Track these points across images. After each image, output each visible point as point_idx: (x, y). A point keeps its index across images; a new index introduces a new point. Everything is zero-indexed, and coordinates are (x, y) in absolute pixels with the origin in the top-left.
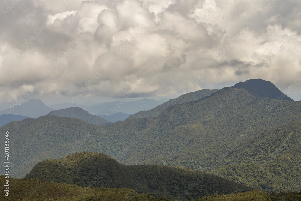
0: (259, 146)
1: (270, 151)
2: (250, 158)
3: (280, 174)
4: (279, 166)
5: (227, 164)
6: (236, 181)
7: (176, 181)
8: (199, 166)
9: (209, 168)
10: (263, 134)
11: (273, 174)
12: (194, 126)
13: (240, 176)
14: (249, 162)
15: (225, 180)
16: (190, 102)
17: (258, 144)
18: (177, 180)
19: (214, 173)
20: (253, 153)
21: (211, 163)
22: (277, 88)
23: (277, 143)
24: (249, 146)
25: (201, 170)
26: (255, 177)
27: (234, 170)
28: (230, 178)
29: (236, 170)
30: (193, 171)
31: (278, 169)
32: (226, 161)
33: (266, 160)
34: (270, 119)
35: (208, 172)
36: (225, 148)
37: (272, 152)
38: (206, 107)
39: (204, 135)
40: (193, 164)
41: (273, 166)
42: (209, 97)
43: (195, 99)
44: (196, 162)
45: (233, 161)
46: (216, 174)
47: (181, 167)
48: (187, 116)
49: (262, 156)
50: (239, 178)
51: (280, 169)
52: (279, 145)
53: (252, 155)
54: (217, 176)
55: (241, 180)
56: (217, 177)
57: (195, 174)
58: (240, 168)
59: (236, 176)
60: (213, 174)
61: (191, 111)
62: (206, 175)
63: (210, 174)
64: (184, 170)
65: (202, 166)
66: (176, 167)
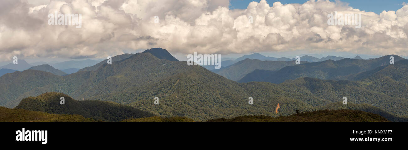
0: (159, 89)
1: (165, 92)
2: (153, 96)
3: (171, 106)
4: (171, 101)
5: (139, 100)
6: (144, 110)
7: (108, 110)
8: (122, 101)
9: (128, 102)
10: (161, 82)
11: (167, 106)
12: (119, 77)
13: (147, 107)
14: (152, 99)
15: (138, 110)
16: (118, 62)
17: (158, 88)
18: (109, 110)
19: (131, 106)
20: (155, 93)
21: (129, 99)
22: (170, 54)
23: (169, 87)
24: (152, 89)
25: (123, 103)
26: (156, 108)
27: (143, 103)
28: (141, 109)
29: (144, 104)
30: (118, 104)
31: (170, 103)
32: (139, 98)
33: (162, 97)
34: (165, 72)
35: (127, 105)
36: (138, 90)
37: (166, 92)
38: (126, 65)
39: (125, 82)
40: (118, 100)
41: (166, 101)
42: (128, 58)
43: (120, 60)
44: (120, 99)
45: (143, 98)
46: (132, 106)
47: (111, 102)
48: (115, 70)
49: (160, 95)
50: (146, 109)
51: (171, 103)
52: (171, 89)
53: (154, 94)
54: (133, 107)
55: (147, 109)
56: (133, 108)
57: (119, 106)
58: (147, 102)
59: (144, 107)
60: (130, 106)
61: (117, 67)
62: (126, 107)
63: (129, 106)
64: (112, 104)
65: (124, 101)
66: (108, 101)
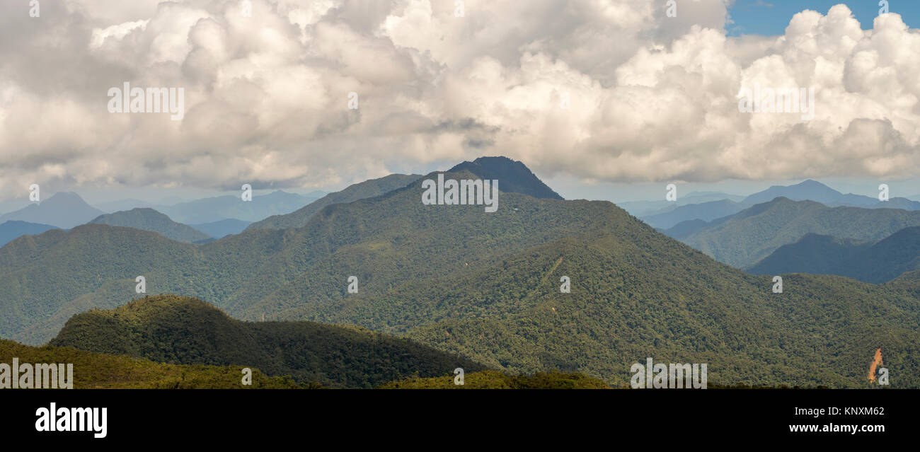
0: (499, 285)
1: (518, 295)
2: (480, 309)
3: (536, 339)
4: (535, 324)
5: (437, 320)
6: (453, 352)
7: (339, 353)
8: (384, 323)
9: (403, 327)
10: (505, 263)
11: (524, 340)
12: (374, 246)
13: (461, 343)
14: (477, 316)
15: (434, 351)
16: (369, 199)
17: (497, 282)
18: (342, 351)
19: (412, 338)
20: (487, 299)
21: (406, 318)
22: (534, 175)
23: (531, 281)
24: (478, 285)
25: (387, 331)
26: (489, 345)
27: (450, 331)
28: (442, 347)
29: (454, 331)
30: (372, 333)
31: (533, 330)
32: (435, 314)
33: (510, 311)
34: (520, 233)
35: (401, 336)
36: (434, 289)
37: (522, 297)
38: (397, 209)
39: (394, 263)
40: (371, 320)
41: (523, 323)
42: (403, 189)
43: (378, 193)
44: (377, 316)
45: (449, 315)
46: (416, 339)
47: (349, 325)
48: (361, 227)
49: (503, 304)
50: (459, 347)
51: (537, 329)
52: (536, 285)
53: (485, 302)
54: (417, 343)
55: (463, 350)
56: (417, 346)
57: (375, 338)
58: (461, 327)
59: (454, 343)
60: (409, 340)
61: (369, 217)
62: (397, 341)
63: (404, 338)
64: (354, 332)
65: (388, 323)
66: (339, 324)
